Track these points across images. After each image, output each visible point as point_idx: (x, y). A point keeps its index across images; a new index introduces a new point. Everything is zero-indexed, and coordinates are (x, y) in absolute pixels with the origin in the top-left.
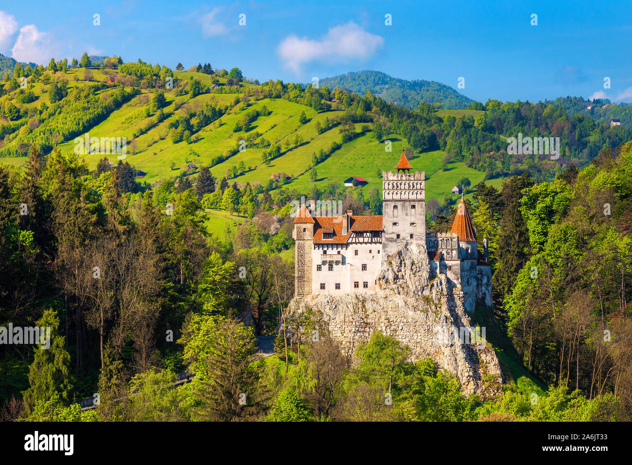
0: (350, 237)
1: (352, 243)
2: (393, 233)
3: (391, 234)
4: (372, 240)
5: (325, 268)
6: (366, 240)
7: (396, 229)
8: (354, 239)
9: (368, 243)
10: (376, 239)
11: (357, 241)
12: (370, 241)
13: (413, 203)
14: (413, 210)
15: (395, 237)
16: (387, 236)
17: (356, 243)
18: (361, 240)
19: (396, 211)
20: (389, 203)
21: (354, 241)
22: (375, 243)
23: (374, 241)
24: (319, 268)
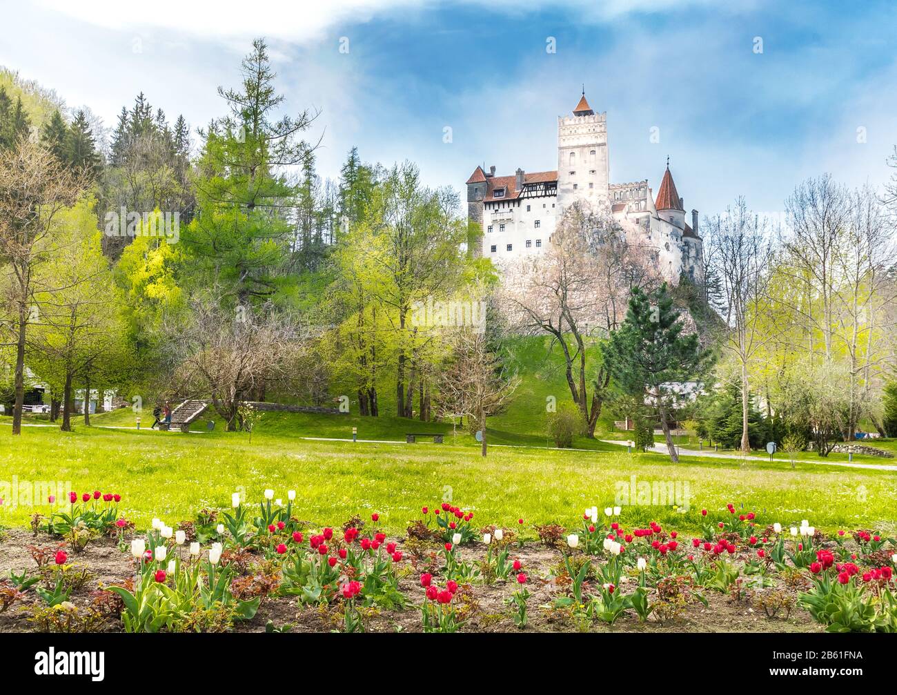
0: (522, 192)
1: (523, 198)
2: (569, 183)
3: (567, 184)
4: (546, 193)
5: (496, 228)
6: (539, 193)
7: (573, 179)
8: (526, 193)
9: (541, 196)
10: (550, 191)
11: (530, 195)
12: (543, 194)
13: (592, 149)
14: (593, 156)
15: (571, 187)
16: (562, 187)
17: (528, 198)
18: (534, 194)
19: (572, 158)
20: (565, 150)
21: (526, 196)
22: (549, 196)
23: (548, 194)
24: (490, 228)
